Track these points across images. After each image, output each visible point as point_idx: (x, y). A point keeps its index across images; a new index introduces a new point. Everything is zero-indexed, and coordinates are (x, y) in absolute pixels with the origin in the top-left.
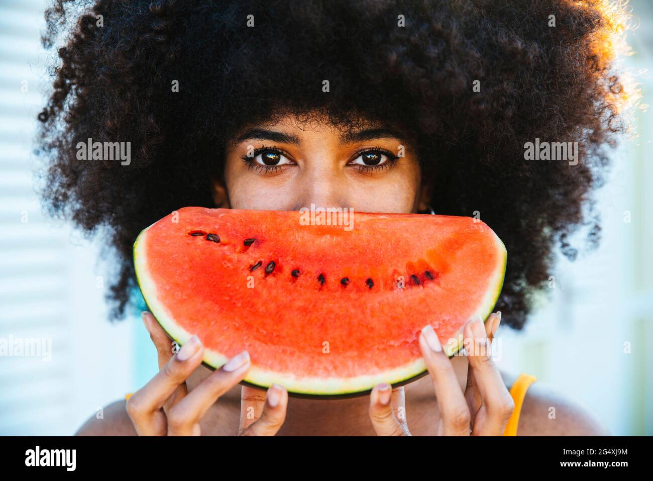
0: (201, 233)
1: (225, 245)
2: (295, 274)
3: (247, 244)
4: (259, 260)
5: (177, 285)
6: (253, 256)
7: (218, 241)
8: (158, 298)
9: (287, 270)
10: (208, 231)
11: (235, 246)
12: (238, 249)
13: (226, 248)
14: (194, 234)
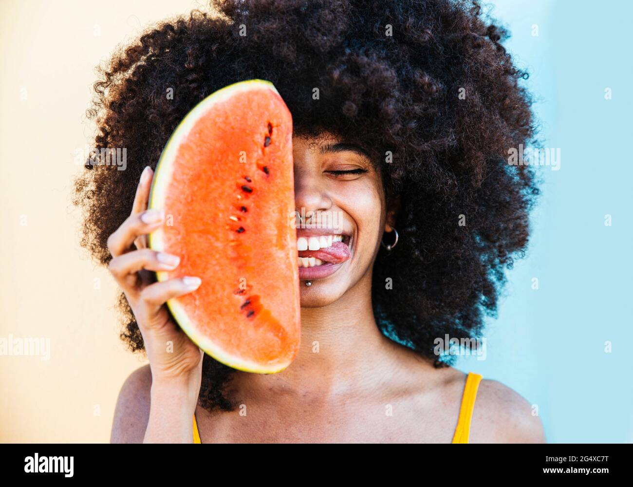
0: (271, 132)
1: (263, 151)
2: (244, 209)
3: (265, 170)
4: (252, 180)
5: (227, 118)
6: (256, 174)
7: (265, 146)
8: (216, 104)
9: (245, 203)
10: (274, 137)
11: (261, 159)
12: (261, 163)
13: (260, 152)
14: (270, 126)
